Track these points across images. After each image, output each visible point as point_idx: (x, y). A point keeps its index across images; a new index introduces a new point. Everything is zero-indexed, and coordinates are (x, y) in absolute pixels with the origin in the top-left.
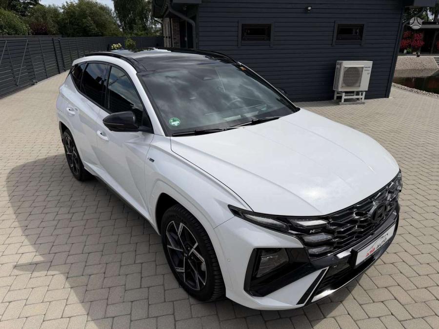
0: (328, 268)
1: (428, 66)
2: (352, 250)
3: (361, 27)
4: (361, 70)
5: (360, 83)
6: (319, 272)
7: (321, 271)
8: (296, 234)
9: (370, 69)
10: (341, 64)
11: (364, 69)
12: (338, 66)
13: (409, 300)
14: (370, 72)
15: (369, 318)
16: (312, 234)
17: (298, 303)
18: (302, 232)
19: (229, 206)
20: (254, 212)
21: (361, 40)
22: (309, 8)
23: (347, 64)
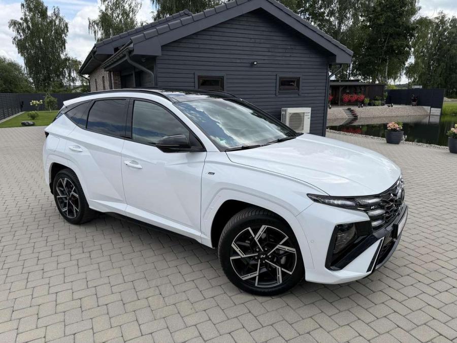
0: (383, 238)
1: (339, 116)
2: (394, 224)
3: (298, 79)
4: (302, 115)
5: (303, 127)
6: (379, 241)
7: (380, 240)
8: (364, 210)
9: (310, 114)
10: (286, 111)
11: (305, 114)
12: (283, 113)
13: (426, 271)
14: (310, 117)
15: (405, 286)
16: (373, 209)
17: (368, 271)
18: (367, 208)
19: (308, 195)
20: (330, 196)
21: (299, 90)
22: (255, 63)
23: (291, 111)
